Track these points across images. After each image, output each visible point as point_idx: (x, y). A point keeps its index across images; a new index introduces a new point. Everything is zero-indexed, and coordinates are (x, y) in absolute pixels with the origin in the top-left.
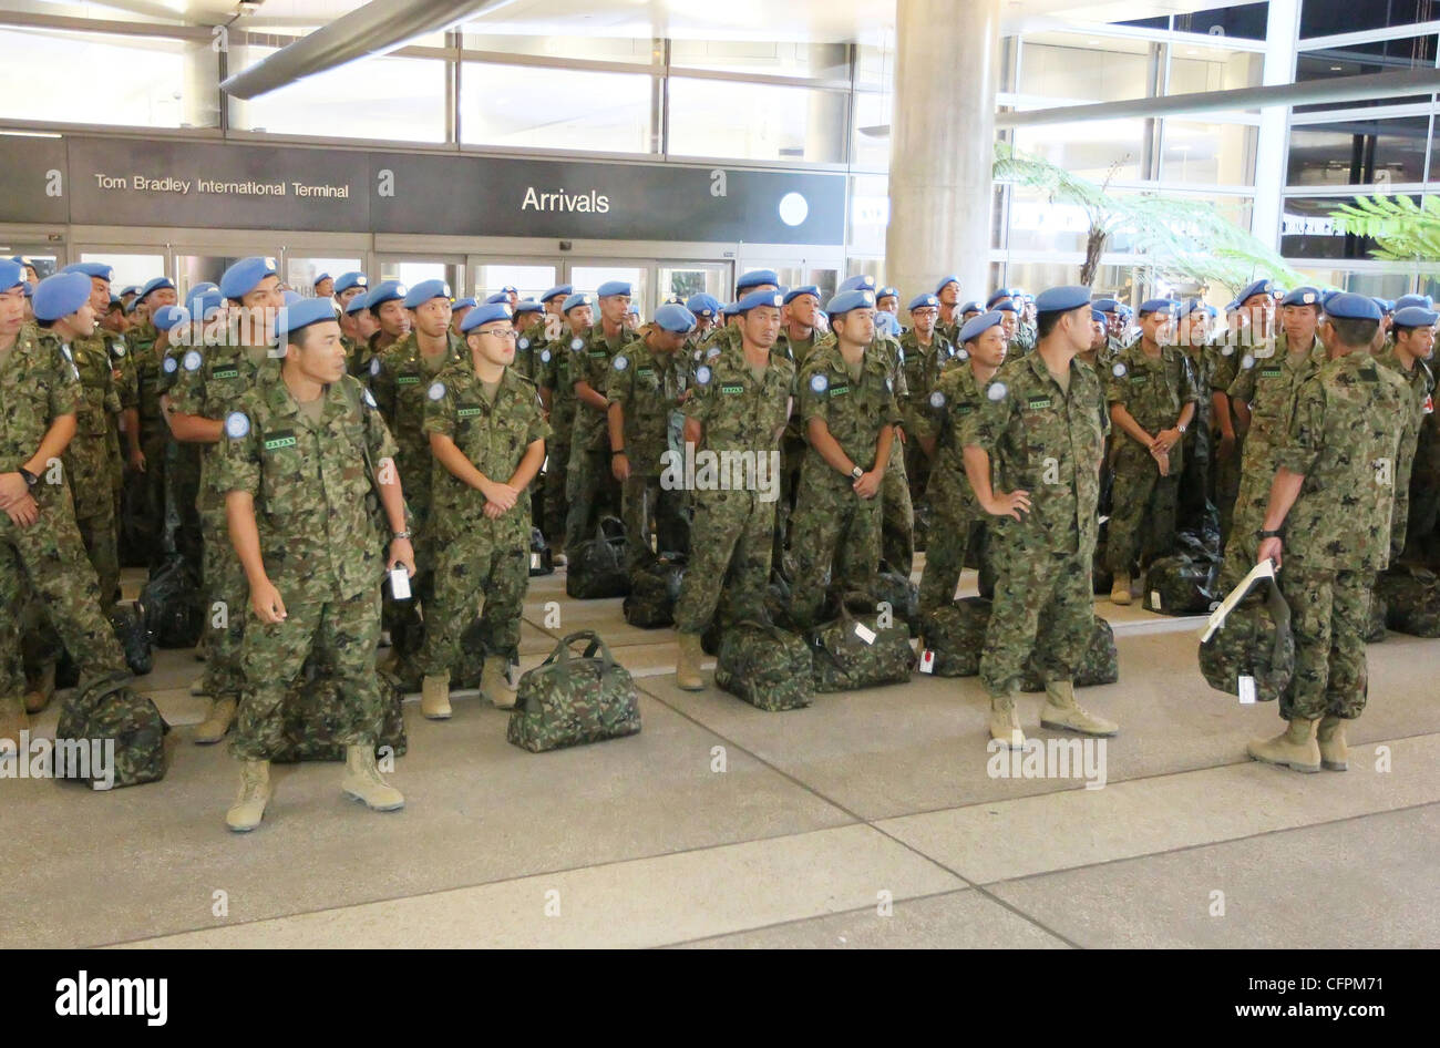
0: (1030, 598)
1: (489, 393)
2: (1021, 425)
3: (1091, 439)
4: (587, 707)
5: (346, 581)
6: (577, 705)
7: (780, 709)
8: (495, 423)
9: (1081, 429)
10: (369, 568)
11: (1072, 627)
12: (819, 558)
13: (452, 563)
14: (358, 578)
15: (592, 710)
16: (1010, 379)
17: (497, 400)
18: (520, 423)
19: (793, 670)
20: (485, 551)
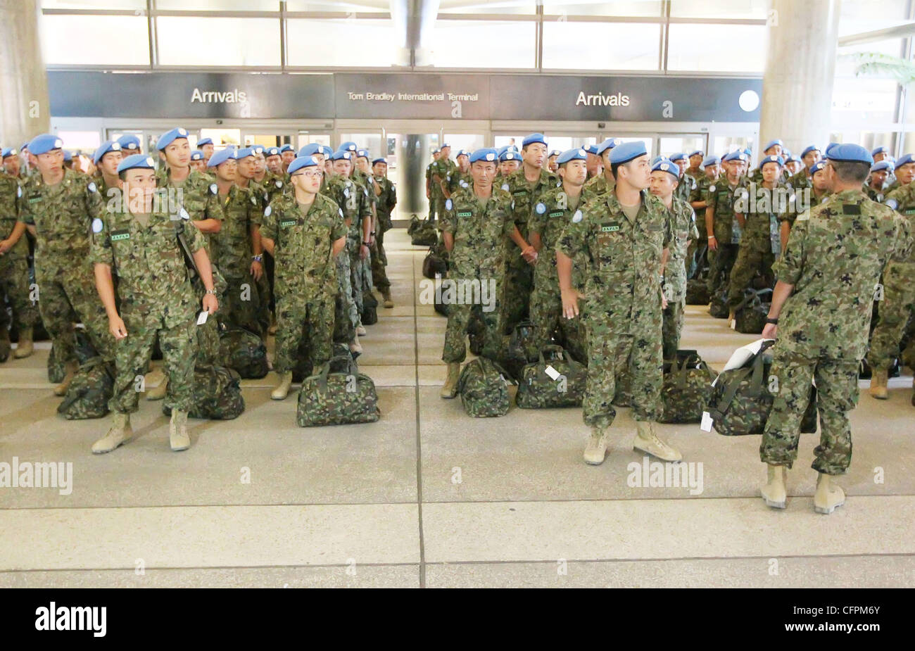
0: (606, 363)
1: (303, 210)
2: (596, 243)
3: (650, 255)
4: (334, 403)
5: (169, 317)
6: (328, 401)
7: (477, 417)
8: (306, 229)
9: (644, 247)
10: (185, 310)
11: (646, 383)
12: (542, 322)
13: (282, 310)
14: (177, 315)
15: (336, 406)
16: (588, 209)
17: (308, 215)
18: (322, 229)
19: (488, 393)
20: (301, 303)
